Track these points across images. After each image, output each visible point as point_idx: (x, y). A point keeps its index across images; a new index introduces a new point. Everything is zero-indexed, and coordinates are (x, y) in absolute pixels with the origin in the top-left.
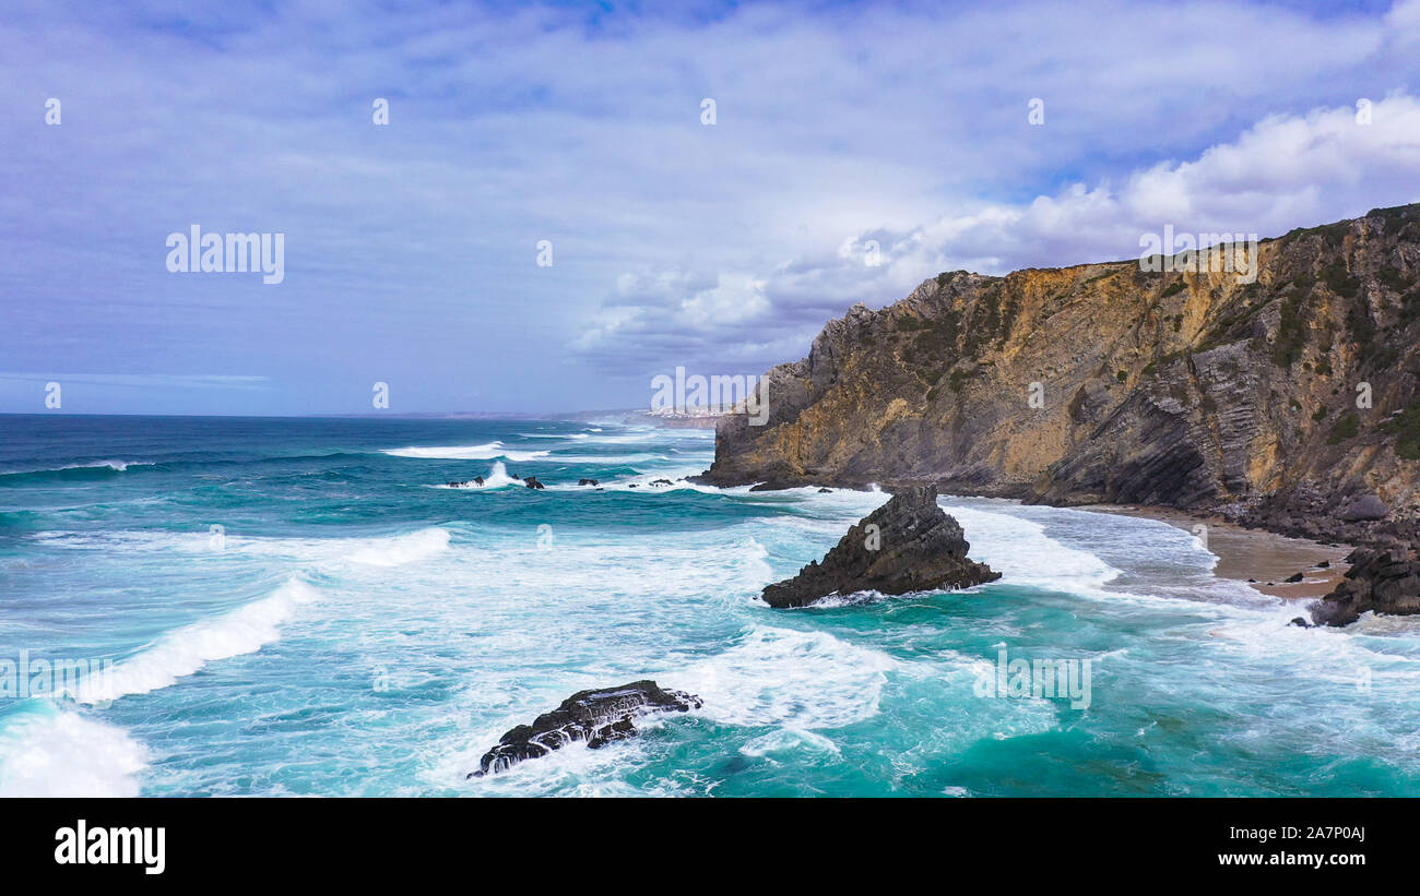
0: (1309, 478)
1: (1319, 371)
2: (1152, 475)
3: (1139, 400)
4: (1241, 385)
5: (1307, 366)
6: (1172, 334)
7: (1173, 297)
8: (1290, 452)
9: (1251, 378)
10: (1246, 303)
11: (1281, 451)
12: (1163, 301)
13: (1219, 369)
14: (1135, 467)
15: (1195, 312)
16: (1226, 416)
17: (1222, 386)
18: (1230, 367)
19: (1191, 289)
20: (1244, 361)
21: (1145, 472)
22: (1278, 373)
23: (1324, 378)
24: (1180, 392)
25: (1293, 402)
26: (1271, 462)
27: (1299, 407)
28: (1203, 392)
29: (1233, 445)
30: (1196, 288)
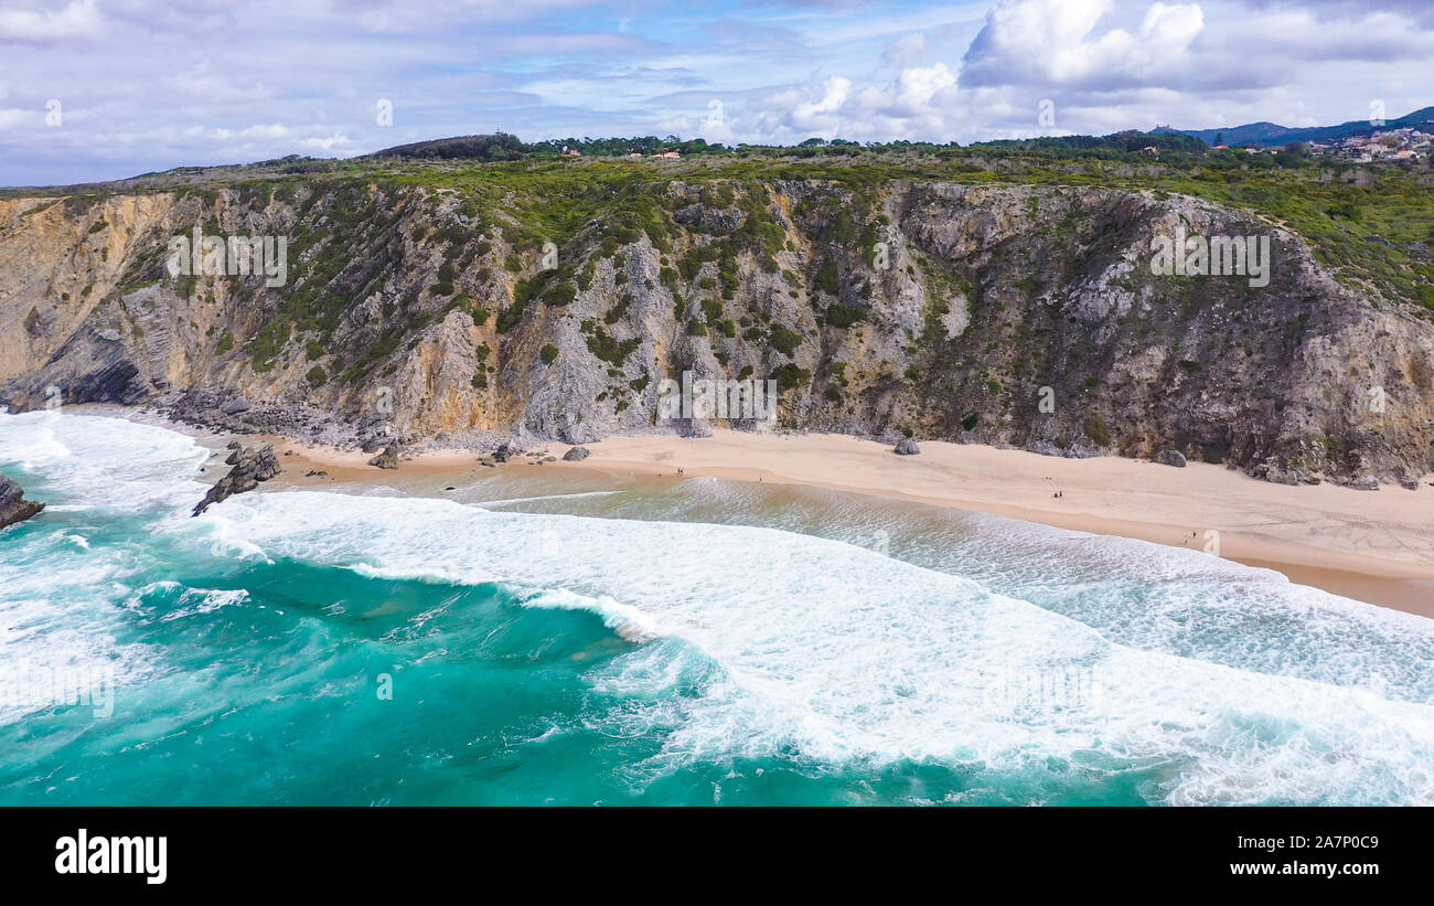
0: (206, 380)
1: (207, 301)
2: (102, 382)
3: (87, 331)
4: (158, 316)
5: (200, 298)
6: (102, 263)
7: (99, 233)
8: (194, 358)
9: (163, 310)
10: (154, 243)
11: (188, 357)
12: (91, 236)
13: (142, 306)
14: (89, 378)
15: (116, 245)
16: (150, 339)
17: (145, 319)
18: (149, 304)
19: (111, 226)
20: (158, 300)
21: (97, 380)
22: (181, 303)
23: (210, 305)
24: (116, 324)
25: (193, 324)
26: (183, 365)
27: (197, 327)
28: (133, 323)
29: (156, 358)
30: (115, 226)
